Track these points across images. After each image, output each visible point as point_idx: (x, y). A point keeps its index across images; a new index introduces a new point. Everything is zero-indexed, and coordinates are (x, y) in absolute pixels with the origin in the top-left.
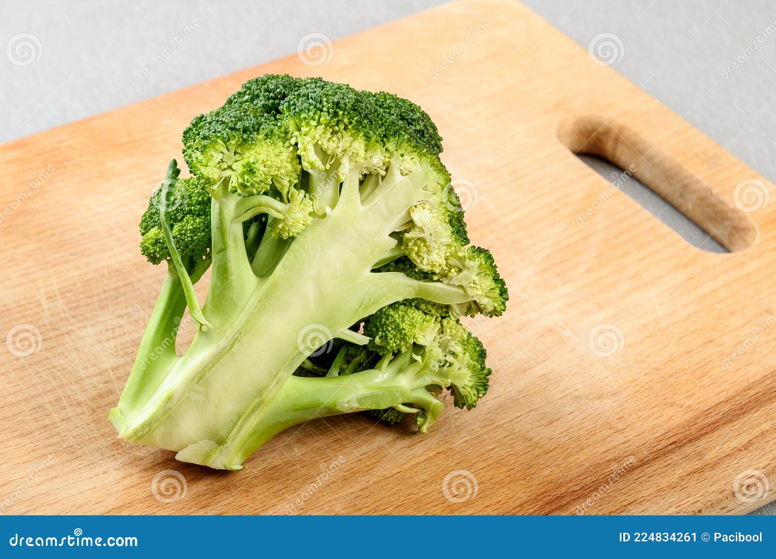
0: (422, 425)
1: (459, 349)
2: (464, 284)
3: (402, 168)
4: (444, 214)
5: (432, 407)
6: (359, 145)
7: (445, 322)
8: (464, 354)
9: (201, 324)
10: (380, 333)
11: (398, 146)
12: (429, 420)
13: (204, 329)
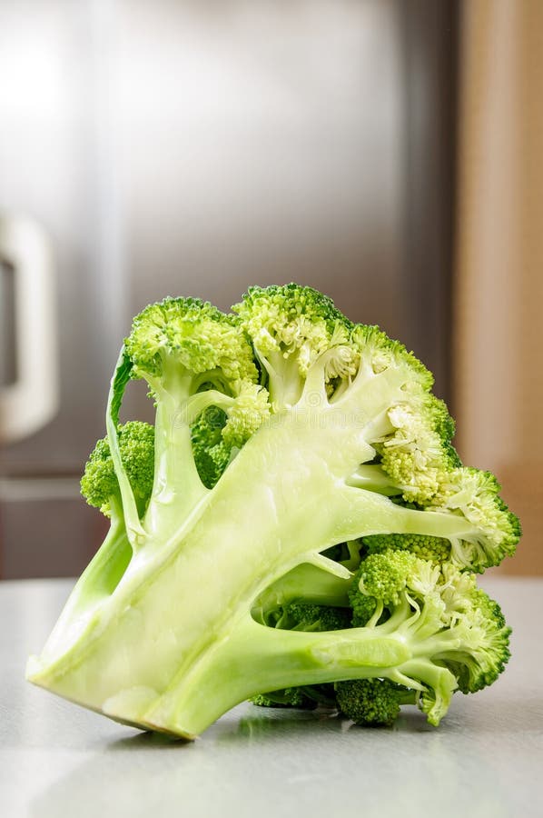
0: (429, 709)
1: (466, 603)
2: (462, 506)
3: (374, 362)
4: (429, 419)
5: (439, 677)
6: (320, 330)
7: (445, 566)
8: (475, 609)
9: (136, 533)
10: (365, 574)
11: (368, 338)
12: (438, 703)
13: (140, 539)
